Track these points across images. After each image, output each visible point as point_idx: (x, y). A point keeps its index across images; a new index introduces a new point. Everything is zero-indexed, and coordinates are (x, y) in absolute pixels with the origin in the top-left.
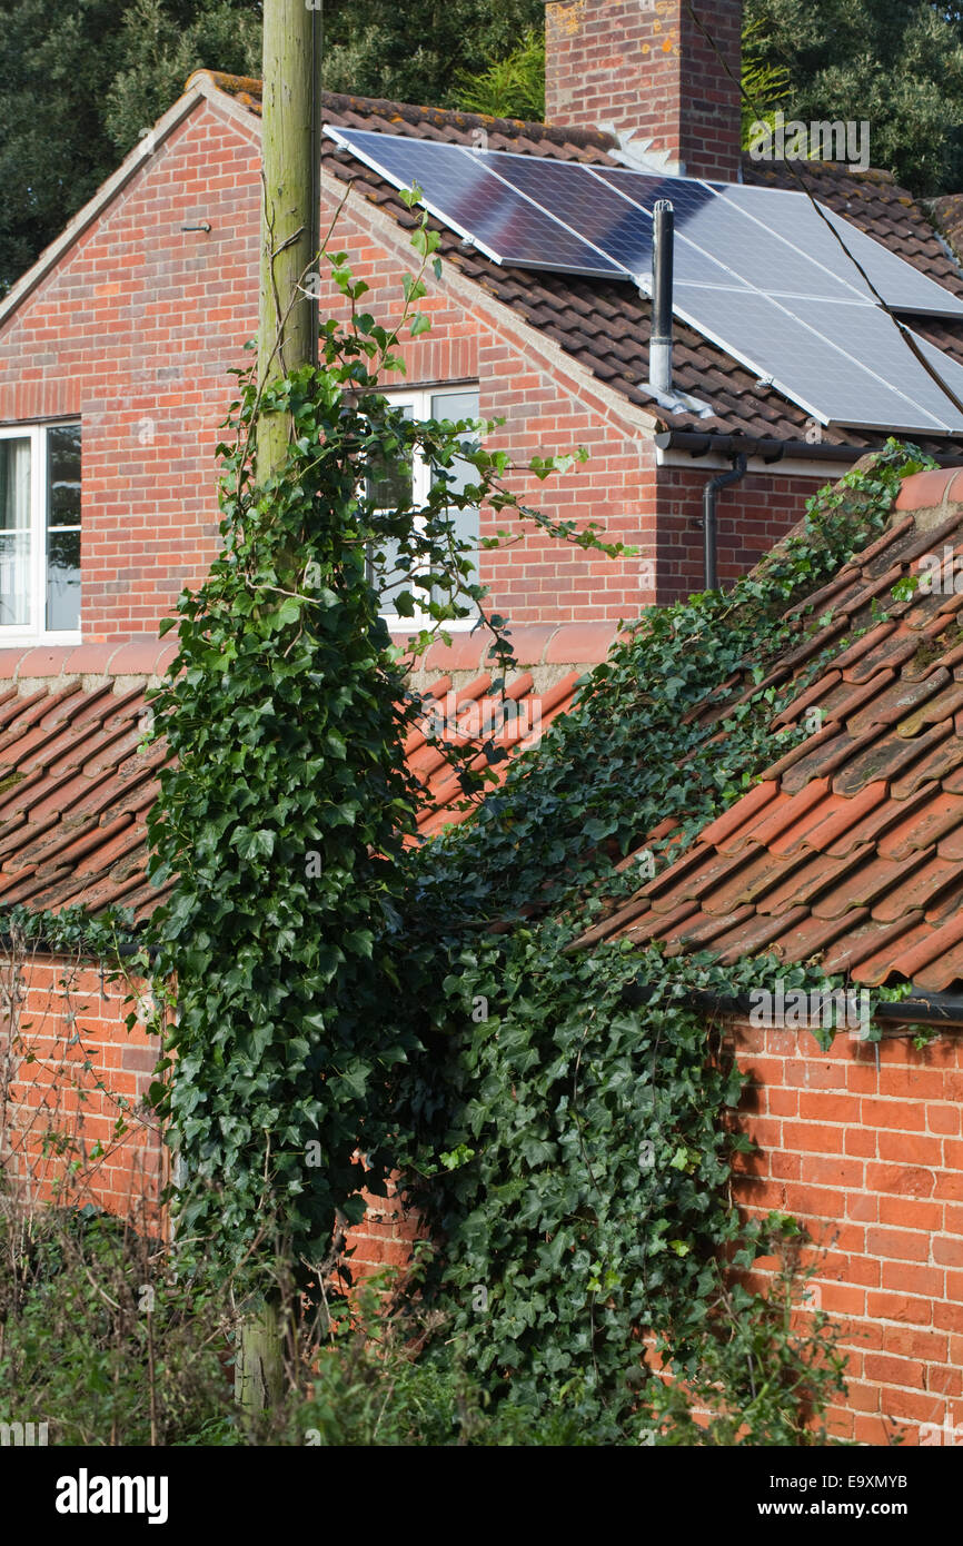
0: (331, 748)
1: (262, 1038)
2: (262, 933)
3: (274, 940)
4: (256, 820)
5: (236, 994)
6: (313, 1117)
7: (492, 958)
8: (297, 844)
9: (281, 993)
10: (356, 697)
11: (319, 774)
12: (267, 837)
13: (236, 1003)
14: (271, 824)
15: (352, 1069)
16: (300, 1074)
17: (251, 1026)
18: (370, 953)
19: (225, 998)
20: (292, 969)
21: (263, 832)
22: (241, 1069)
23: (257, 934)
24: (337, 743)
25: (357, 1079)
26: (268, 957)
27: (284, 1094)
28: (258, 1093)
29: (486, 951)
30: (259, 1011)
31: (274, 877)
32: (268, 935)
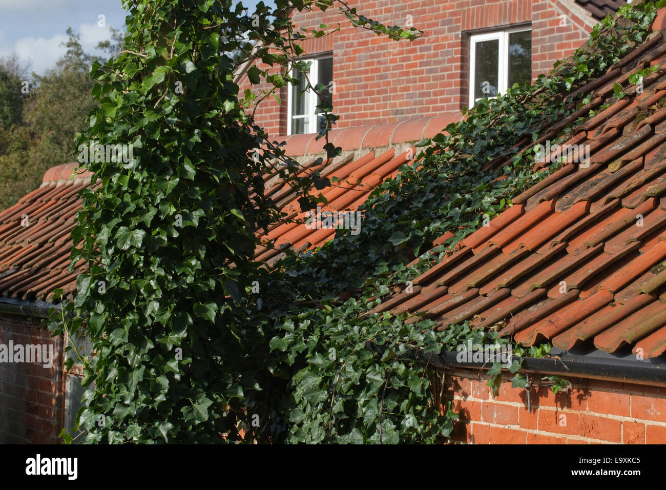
0: (185, 172)
1: (136, 376)
2: (137, 303)
3: (145, 307)
4: (134, 222)
5: (120, 346)
6: (164, 433)
7: (304, 325)
8: (162, 241)
9: (150, 346)
10: (204, 136)
11: (174, 190)
12: (140, 234)
13: (119, 351)
14: (141, 226)
15: (200, 401)
16: (162, 403)
17: (130, 369)
18: (213, 319)
19: (114, 347)
20: (158, 330)
21: (137, 231)
22: (123, 399)
23: (134, 303)
24: (190, 169)
25: (202, 407)
26: (143, 320)
27: (147, 417)
28: (129, 416)
29: (302, 320)
30: (134, 359)
31: (148, 263)
32: (141, 304)
